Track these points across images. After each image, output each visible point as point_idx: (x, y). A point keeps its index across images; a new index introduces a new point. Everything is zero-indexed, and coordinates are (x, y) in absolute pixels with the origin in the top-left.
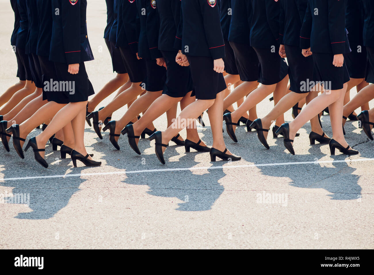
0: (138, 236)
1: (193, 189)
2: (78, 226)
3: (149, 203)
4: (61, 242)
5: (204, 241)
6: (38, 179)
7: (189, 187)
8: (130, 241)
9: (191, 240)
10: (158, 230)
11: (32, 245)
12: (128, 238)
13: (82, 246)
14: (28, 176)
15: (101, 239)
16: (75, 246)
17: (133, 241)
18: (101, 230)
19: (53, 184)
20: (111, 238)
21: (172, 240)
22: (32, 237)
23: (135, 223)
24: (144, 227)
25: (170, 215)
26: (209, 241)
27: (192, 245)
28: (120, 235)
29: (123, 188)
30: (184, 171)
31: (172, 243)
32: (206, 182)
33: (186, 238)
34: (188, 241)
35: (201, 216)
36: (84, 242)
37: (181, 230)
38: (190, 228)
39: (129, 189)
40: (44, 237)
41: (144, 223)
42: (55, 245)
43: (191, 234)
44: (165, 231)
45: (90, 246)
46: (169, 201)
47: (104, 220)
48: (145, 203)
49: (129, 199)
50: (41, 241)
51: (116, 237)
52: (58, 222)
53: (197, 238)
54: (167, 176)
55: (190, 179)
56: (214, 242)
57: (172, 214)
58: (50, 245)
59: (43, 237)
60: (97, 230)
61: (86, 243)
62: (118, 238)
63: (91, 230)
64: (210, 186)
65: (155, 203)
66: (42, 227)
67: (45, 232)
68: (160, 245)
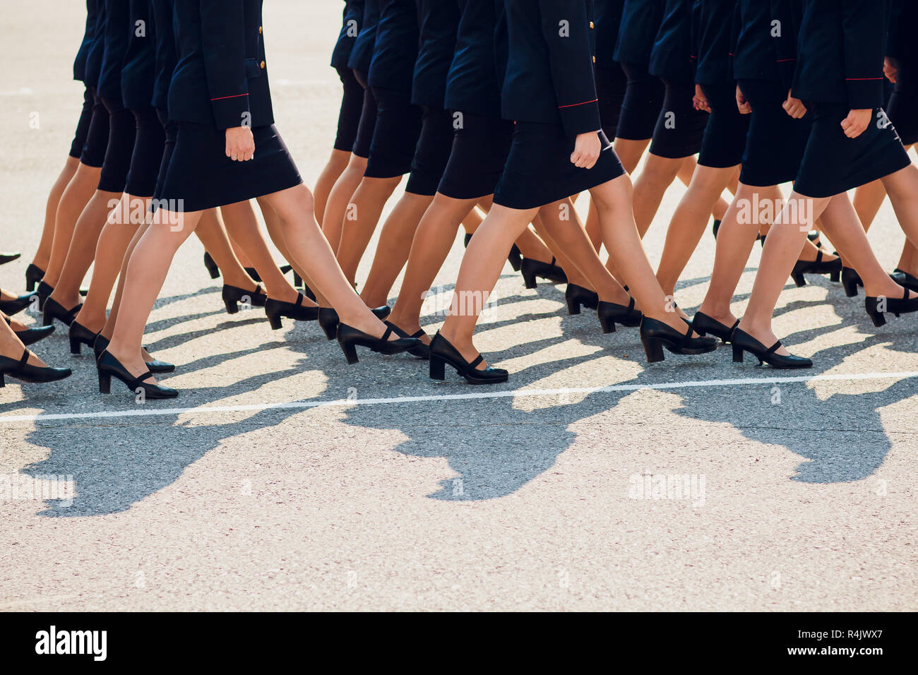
0: (672, 542)
1: (809, 430)
2: (524, 519)
3: (699, 463)
4: (483, 556)
5: (834, 557)
6: (428, 404)
7: (800, 424)
8: (653, 554)
9: (802, 554)
10: (722, 528)
11: (412, 563)
12: (647, 548)
13: (535, 566)
14: (405, 395)
15: (581, 549)
16: (517, 566)
17: (657, 557)
18: (579, 526)
19: (464, 414)
20: (606, 547)
21: (755, 555)
22: (412, 544)
23: (664, 512)
24: (688, 521)
25: (751, 492)
26: (847, 557)
27: (805, 565)
28: (627, 540)
29: (637, 425)
30: (788, 384)
31: (754, 562)
32: (840, 411)
33: (790, 549)
34: (794, 556)
35: (829, 495)
36: (540, 558)
37: (778, 530)
38: (800, 524)
39: (650, 428)
40: (441, 543)
41: (687, 513)
42: (468, 564)
43: (803, 540)
44: (737, 531)
45: (554, 567)
46: (749, 459)
47: (589, 504)
48: (689, 463)
49: (651, 452)
50: (434, 554)
51: (617, 546)
52: (476, 508)
53: (816, 550)
54: (744, 397)
55: (802, 403)
56: (859, 560)
57: (754, 490)
58: (457, 562)
59: (438, 544)
60: (572, 526)
61: (544, 559)
62: (623, 548)
63: (556, 527)
64: (852, 423)
65: (714, 463)
66: (437, 520)
67: (444, 532)
68: (725, 566)
